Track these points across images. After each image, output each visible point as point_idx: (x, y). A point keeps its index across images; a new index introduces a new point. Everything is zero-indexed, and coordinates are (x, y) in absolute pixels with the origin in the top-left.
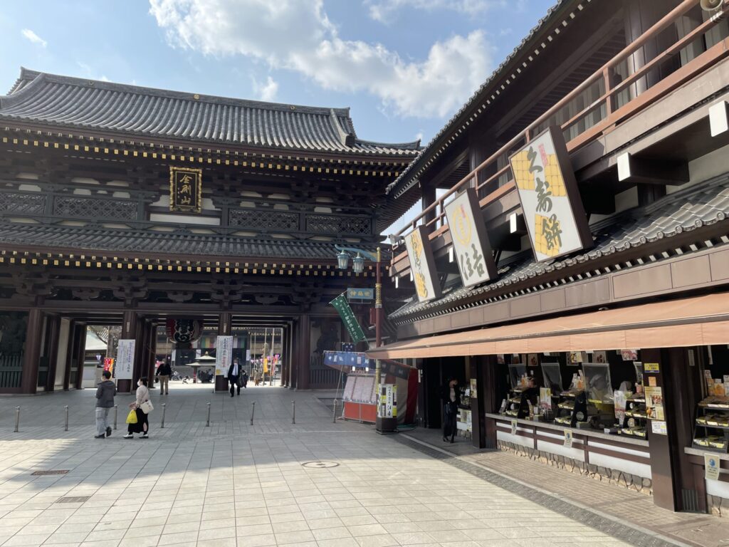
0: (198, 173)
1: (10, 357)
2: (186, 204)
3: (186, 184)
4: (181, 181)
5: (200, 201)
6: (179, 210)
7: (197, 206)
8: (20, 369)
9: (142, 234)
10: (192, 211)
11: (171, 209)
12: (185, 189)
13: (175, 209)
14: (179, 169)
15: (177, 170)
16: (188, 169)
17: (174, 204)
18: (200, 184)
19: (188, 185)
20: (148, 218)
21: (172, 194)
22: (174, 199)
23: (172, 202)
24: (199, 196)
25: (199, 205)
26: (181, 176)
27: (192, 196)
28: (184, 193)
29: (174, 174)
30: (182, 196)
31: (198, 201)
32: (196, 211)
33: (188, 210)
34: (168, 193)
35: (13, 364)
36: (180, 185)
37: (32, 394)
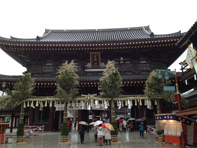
0: (99, 54)
2: (96, 65)
4: (94, 57)
9: (83, 76)
10: (98, 67)
11: (91, 67)
14: (93, 53)
16: (96, 53)
17: (92, 65)
19: (96, 58)
20: (84, 70)
21: (91, 62)
22: (92, 63)
24: (100, 62)
26: (93, 55)
27: (98, 62)
28: (95, 61)
29: (91, 55)
30: (94, 62)
33: (96, 67)
34: (90, 62)
35: (46, 122)
36: (93, 59)
37: (52, 132)
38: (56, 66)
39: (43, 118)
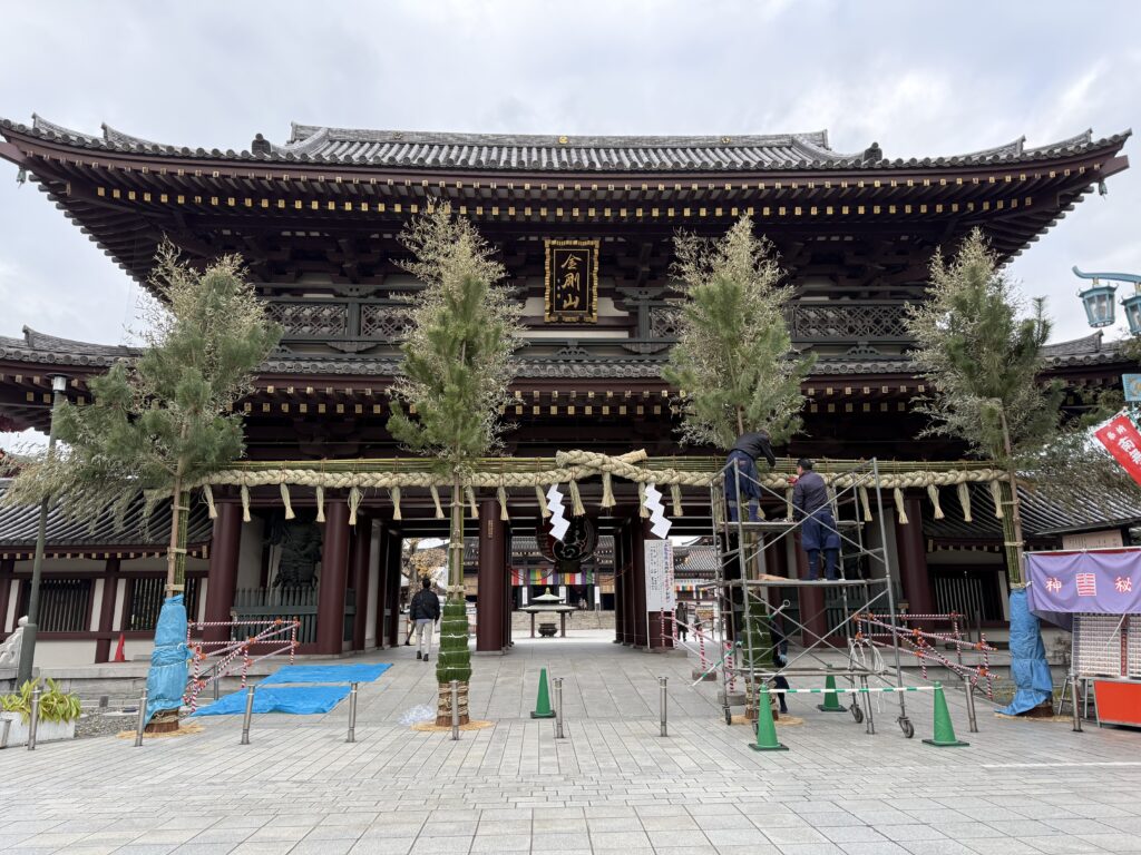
2: (571, 308)
3: (572, 271)
4: (563, 266)
5: (595, 300)
6: (560, 320)
7: (591, 311)
8: (313, 609)
10: (581, 320)
11: (547, 320)
12: (571, 280)
13: (553, 319)
14: (559, 243)
15: (556, 246)
16: (575, 242)
17: (551, 310)
19: (574, 272)
21: (547, 293)
22: (551, 301)
23: (548, 307)
24: (595, 291)
25: (594, 307)
27: (582, 293)
28: (569, 288)
29: (551, 253)
30: (565, 294)
31: (591, 300)
32: (587, 319)
33: (574, 319)
34: (540, 293)
35: (303, 602)
36: (561, 274)
37: (337, 656)
38: (360, 305)
39: (284, 586)
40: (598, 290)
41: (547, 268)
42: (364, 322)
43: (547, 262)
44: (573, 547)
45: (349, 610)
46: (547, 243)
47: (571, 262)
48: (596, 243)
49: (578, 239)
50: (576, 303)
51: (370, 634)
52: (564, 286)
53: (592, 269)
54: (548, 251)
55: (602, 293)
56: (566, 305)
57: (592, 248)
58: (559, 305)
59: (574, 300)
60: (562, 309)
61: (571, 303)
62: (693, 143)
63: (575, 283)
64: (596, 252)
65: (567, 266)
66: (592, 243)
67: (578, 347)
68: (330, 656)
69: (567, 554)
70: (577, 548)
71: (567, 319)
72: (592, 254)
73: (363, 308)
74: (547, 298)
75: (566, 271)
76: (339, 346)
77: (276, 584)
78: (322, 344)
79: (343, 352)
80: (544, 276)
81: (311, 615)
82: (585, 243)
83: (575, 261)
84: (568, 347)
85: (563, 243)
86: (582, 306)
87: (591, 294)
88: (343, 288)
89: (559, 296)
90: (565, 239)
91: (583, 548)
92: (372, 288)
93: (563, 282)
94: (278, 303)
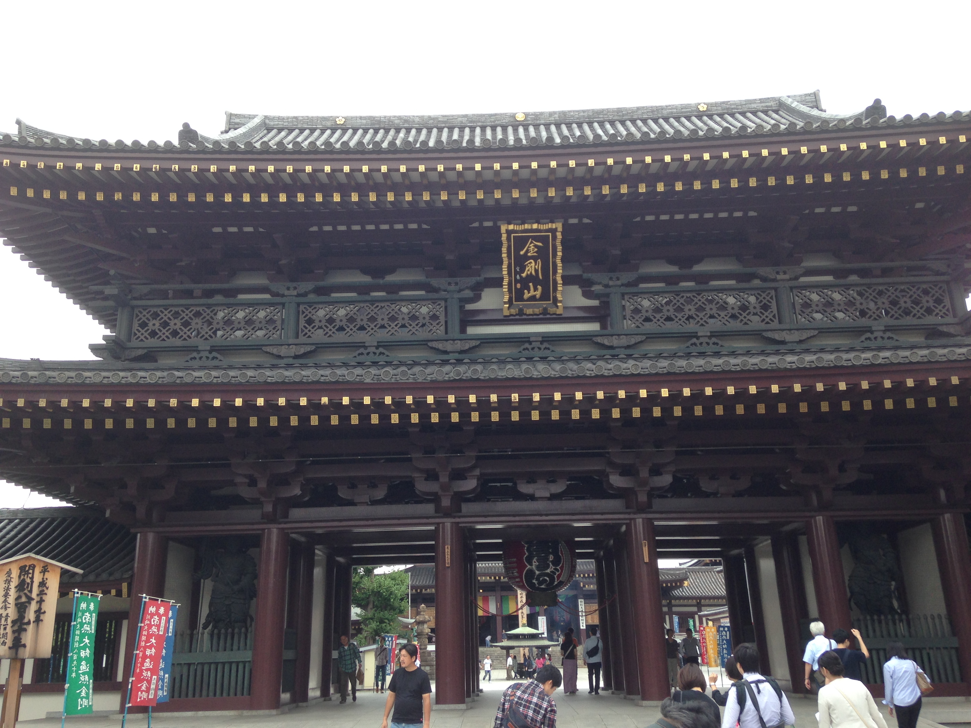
1: (230, 630)
2: (533, 298)
3: (532, 257)
4: (522, 253)
5: (560, 288)
6: (521, 312)
7: (555, 301)
8: (247, 655)
10: (545, 312)
11: (506, 313)
12: (531, 267)
13: (513, 311)
14: (517, 228)
15: (513, 231)
16: (535, 226)
17: (510, 302)
18: (560, 254)
19: (535, 258)
20: (464, 332)
21: (505, 282)
22: (510, 291)
23: (506, 298)
24: (559, 280)
25: (559, 297)
26: (521, 242)
27: (545, 282)
28: (530, 276)
29: (509, 239)
30: (525, 283)
31: (555, 289)
32: (552, 310)
33: (537, 311)
34: (497, 283)
35: (235, 647)
36: (521, 262)
37: (274, 712)
38: (298, 305)
39: (214, 627)
40: (563, 277)
41: (504, 255)
42: (302, 323)
43: (504, 250)
44: (547, 575)
45: (289, 655)
46: (503, 228)
47: (531, 248)
48: (558, 226)
49: (539, 223)
50: (538, 294)
51: (314, 682)
52: (524, 275)
53: (555, 255)
54: (504, 237)
55: (567, 280)
56: (526, 295)
57: (554, 231)
58: (519, 297)
59: (536, 289)
60: (522, 300)
61: (532, 293)
62: (665, 113)
63: (536, 271)
64: (559, 236)
65: (527, 251)
66: (554, 226)
67: (542, 342)
68: (267, 712)
69: (540, 583)
70: (551, 576)
71: (529, 311)
72: (554, 238)
73: (302, 308)
74: (505, 289)
75: (526, 257)
76: (275, 351)
77: (205, 627)
78: (257, 348)
79: (279, 357)
80: (501, 263)
81: (244, 663)
82: (546, 227)
83: (536, 246)
84: (530, 343)
85: (521, 227)
86: (545, 296)
87: (555, 283)
88: (280, 287)
89: (519, 286)
90: (523, 223)
91: (559, 576)
92: (310, 286)
93: (523, 270)
94: (209, 306)
